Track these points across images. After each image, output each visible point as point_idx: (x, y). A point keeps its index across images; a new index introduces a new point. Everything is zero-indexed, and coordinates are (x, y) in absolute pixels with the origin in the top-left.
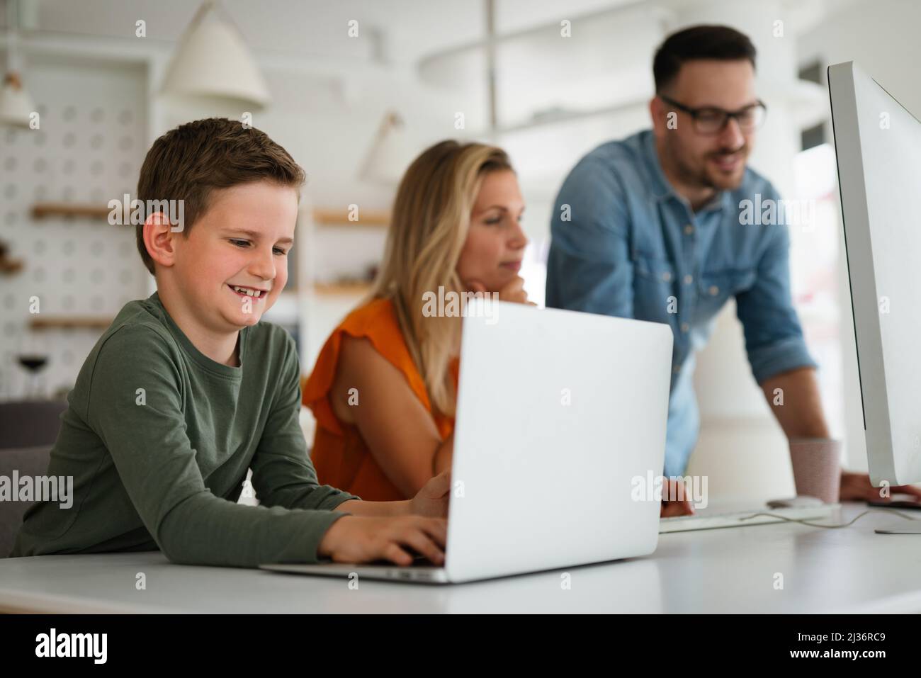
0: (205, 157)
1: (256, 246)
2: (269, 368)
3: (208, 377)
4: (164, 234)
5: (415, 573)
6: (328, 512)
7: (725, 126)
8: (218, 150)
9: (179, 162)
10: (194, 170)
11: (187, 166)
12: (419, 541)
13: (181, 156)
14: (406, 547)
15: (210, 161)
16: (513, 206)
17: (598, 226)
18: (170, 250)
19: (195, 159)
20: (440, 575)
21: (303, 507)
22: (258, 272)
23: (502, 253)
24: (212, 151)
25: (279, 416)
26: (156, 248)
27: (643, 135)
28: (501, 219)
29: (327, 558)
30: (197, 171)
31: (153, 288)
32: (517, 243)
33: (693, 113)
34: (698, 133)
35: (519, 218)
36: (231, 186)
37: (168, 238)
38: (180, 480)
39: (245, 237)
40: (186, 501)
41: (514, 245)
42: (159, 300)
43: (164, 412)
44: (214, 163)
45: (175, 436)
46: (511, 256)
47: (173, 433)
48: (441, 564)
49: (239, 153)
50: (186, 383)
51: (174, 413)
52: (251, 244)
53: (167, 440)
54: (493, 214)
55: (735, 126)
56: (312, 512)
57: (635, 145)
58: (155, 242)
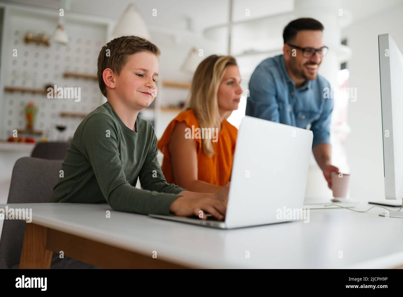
0: (123, 45)
1: (146, 77)
2: (147, 136)
3: (127, 134)
4: (110, 77)
5: (212, 223)
6: (174, 195)
7: (314, 54)
8: (128, 42)
9: (114, 48)
10: (120, 49)
11: (117, 49)
12: (212, 211)
13: (114, 46)
14: (206, 212)
15: (125, 46)
16: (238, 79)
17: (265, 92)
18: (113, 82)
19: (120, 46)
20: (222, 225)
21: (164, 192)
22: (148, 85)
23: (234, 95)
24: (126, 43)
25: (151, 156)
26: (108, 82)
27: (281, 56)
28: (233, 83)
29: (173, 213)
30: (121, 50)
31: (105, 100)
32: (239, 92)
33: (302, 50)
34: (304, 57)
35: (240, 82)
36: (135, 53)
37: (112, 78)
38: (117, 178)
39: (142, 72)
40: (119, 187)
41: (238, 92)
42: (109, 103)
43: (110, 149)
44: (127, 46)
45: (115, 160)
46: (237, 97)
47: (114, 158)
48: (223, 220)
49: (136, 42)
50: (120, 136)
51: (115, 149)
52: (144, 76)
53: (112, 161)
54: (230, 80)
55: (318, 54)
56: (168, 194)
57: (277, 60)
58: (108, 80)
